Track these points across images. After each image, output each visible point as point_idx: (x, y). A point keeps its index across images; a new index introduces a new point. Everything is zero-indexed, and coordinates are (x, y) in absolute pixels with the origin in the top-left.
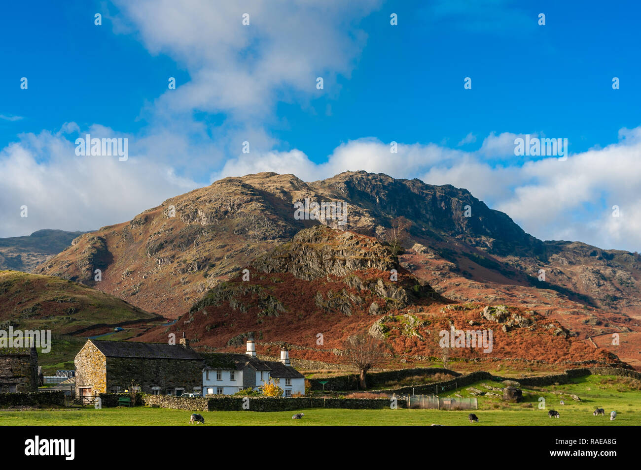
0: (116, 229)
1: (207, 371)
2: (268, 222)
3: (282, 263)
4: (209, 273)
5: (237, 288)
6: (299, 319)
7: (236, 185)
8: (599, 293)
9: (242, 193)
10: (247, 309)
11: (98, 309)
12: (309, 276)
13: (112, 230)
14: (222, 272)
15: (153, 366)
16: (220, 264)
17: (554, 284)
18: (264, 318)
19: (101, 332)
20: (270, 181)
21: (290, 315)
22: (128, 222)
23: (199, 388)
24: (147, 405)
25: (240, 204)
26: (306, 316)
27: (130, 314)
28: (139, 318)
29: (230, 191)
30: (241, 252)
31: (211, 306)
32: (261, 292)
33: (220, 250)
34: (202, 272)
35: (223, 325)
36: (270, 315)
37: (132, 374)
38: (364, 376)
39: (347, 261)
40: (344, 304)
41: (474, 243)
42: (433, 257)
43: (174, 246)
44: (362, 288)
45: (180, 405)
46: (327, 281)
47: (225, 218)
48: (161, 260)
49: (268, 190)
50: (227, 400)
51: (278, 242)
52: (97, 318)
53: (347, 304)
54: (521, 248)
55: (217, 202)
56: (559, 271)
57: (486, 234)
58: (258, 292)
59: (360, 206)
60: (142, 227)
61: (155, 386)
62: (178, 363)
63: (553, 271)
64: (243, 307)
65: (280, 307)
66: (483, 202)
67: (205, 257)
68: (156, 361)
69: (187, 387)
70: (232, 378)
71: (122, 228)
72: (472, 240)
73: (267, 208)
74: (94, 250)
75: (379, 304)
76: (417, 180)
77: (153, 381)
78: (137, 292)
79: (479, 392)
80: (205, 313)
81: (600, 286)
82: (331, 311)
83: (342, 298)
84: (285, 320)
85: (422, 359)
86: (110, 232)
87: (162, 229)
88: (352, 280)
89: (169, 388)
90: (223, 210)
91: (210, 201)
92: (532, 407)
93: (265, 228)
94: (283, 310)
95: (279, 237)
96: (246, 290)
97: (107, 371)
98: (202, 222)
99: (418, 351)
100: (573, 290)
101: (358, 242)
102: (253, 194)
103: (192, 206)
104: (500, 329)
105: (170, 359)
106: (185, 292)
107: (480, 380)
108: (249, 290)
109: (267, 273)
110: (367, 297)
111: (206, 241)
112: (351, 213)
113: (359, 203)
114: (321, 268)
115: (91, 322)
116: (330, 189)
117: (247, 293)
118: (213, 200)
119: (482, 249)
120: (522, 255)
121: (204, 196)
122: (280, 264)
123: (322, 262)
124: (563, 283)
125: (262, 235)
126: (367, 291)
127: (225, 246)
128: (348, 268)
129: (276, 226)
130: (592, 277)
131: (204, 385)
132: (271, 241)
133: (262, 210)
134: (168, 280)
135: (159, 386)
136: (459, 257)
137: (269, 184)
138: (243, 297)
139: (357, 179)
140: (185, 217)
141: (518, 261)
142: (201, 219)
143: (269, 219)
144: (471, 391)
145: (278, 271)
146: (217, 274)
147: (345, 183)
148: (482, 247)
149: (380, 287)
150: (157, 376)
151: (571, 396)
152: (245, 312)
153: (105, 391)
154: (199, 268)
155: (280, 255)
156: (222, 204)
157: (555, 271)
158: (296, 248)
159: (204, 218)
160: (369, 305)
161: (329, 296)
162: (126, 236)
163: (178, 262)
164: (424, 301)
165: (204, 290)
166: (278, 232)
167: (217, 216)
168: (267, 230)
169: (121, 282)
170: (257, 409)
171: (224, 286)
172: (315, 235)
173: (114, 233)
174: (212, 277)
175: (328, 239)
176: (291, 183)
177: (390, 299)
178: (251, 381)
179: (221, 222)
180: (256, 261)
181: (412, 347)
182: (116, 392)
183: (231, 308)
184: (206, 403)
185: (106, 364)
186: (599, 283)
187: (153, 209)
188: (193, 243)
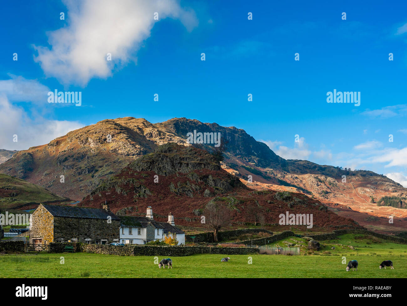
0: (39, 149)
1: (123, 228)
2: (130, 146)
3: (148, 165)
4: (95, 175)
5: (120, 180)
6: (160, 200)
7: (111, 124)
8: (318, 190)
9: (115, 128)
10: (127, 193)
11: (30, 194)
12: (165, 173)
13: (36, 149)
14: (103, 174)
15: (86, 224)
16: (101, 170)
17: (293, 184)
18: (138, 199)
19: (33, 207)
20: (131, 122)
21: (154, 196)
22: (46, 145)
23: (117, 240)
24: (85, 251)
25: (114, 135)
26: (165, 197)
27: (50, 197)
28: (55, 200)
29: (108, 127)
30: (114, 163)
31: (104, 191)
32: (136, 183)
33: (101, 161)
34: (91, 174)
35: (112, 203)
36: (142, 197)
37: (72, 229)
38: (216, 233)
39: (189, 164)
40: (188, 191)
41: (247, 160)
42: (226, 167)
43: (74, 159)
44: (199, 181)
45: (111, 252)
46: (176, 177)
47: (104, 143)
48: (66, 167)
49: (130, 127)
50: (146, 248)
51: (136, 157)
52: (30, 200)
53: (190, 190)
54: (274, 163)
55: (100, 133)
56: (295, 177)
57: (255, 155)
58: (133, 183)
59: (182, 137)
60: (55, 147)
61: (87, 238)
62: (103, 221)
63: (292, 177)
64: (124, 192)
65: (148, 192)
66: (252, 137)
67: (92, 165)
68: (88, 220)
69: (109, 239)
70: (139, 233)
71: (43, 148)
72: (247, 158)
73: (129, 138)
74: (25, 161)
75: (210, 190)
76: (215, 123)
77: (86, 234)
78: (52, 186)
79: (291, 244)
80: (100, 195)
81: (319, 185)
82: (180, 194)
83: (187, 186)
84: (152, 200)
85: (241, 224)
86: (35, 150)
87: (67, 149)
88: (193, 176)
89: (97, 240)
90: (103, 138)
91: (96, 133)
92: (330, 253)
93: (128, 149)
94: (150, 194)
95: (136, 154)
96: (126, 181)
97: (54, 227)
98: (91, 145)
99: (238, 219)
100: (303, 187)
101: (196, 152)
102: (121, 129)
103: (85, 136)
104: (287, 206)
105: (98, 219)
106: (80, 186)
107: (288, 236)
108: (128, 181)
109: (139, 171)
110: (202, 186)
111: (93, 156)
112: (178, 141)
113: (182, 136)
114: (172, 168)
115: (26, 201)
116: (165, 127)
117: (126, 183)
118: (98, 132)
119: (252, 163)
120: (274, 168)
121: (92, 130)
122: (147, 166)
123: (174, 165)
124: (298, 184)
125: (127, 153)
126: (202, 182)
127: (104, 159)
128: (190, 168)
129: (135, 148)
130: (314, 180)
131: (120, 238)
132: (132, 156)
133: (126, 138)
134: (70, 179)
135: (90, 238)
136: (239, 168)
137: (130, 124)
138: (124, 185)
139: (181, 122)
140: (81, 142)
141: (272, 171)
142: (90, 143)
143: (131, 144)
144: (286, 244)
145: (145, 170)
146: (100, 175)
147: (174, 124)
148: (252, 162)
149: (210, 180)
150: (89, 231)
151: (349, 246)
152: (125, 195)
153: (52, 241)
154: (89, 172)
155: (147, 160)
156: (103, 135)
157: (293, 177)
158: (157, 156)
159: (92, 143)
160: (204, 191)
161: (178, 185)
162: (45, 152)
163: (76, 169)
164: (237, 189)
165: (92, 185)
166: (136, 152)
167: (99, 141)
168: (129, 150)
169: (42, 180)
170: (167, 255)
171: (112, 179)
172: (168, 148)
173: (38, 151)
174: (96, 177)
175: (177, 151)
176: (143, 123)
177: (217, 187)
178: (151, 235)
179: (102, 145)
180: (132, 164)
181: (234, 217)
182: (60, 242)
183: (117, 192)
184: (132, 250)
185: (53, 222)
186: (318, 184)
187: (61, 137)
188: (85, 157)
